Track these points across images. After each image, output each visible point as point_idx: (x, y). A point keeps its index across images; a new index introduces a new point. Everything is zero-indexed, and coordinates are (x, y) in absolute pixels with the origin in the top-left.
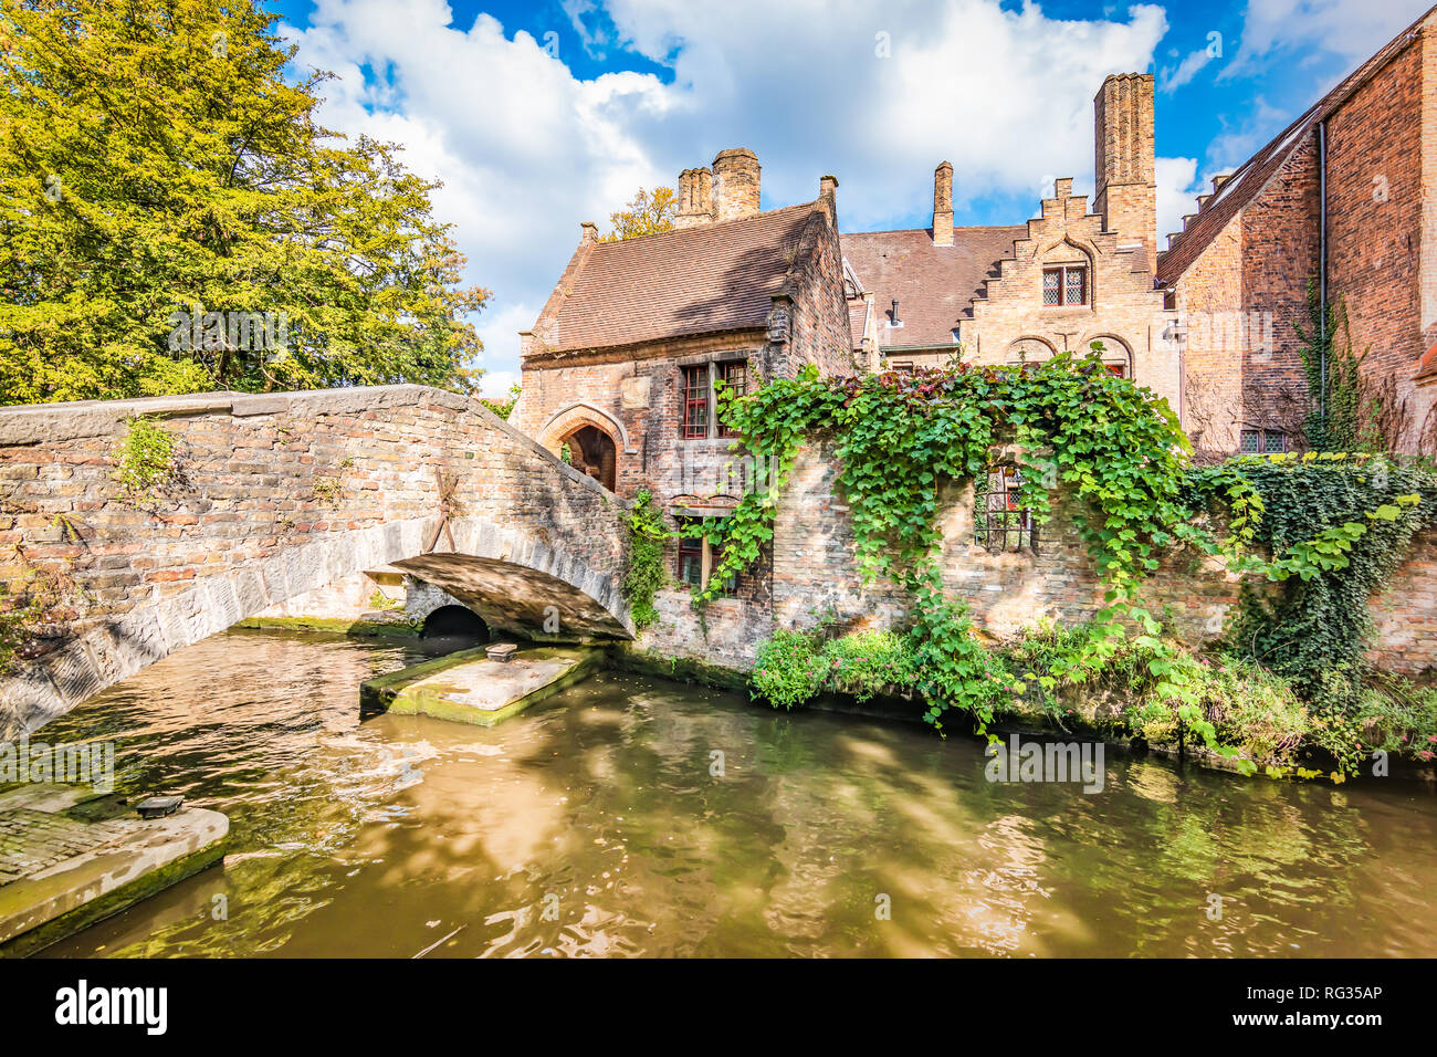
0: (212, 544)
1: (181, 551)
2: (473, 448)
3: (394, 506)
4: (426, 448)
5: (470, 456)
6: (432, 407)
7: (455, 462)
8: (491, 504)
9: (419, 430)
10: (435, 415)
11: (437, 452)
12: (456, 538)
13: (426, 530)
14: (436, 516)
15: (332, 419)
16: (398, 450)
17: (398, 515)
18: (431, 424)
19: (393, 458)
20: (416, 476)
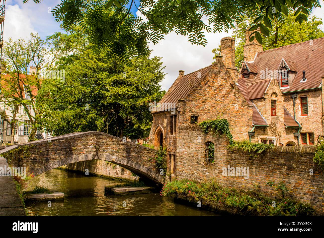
0: (57, 156)
1: (54, 157)
2: (104, 141)
3: (86, 151)
4: (93, 142)
5: (103, 142)
6: (93, 135)
7: (100, 144)
8: (109, 151)
9: (91, 139)
10: (95, 136)
11: (95, 142)
12: (100, 157)
13: (93, 156)
14: (95, 153)
15: (75, 139)
16: (87, 143)
17: (87, 153)
18: (94, 138)
19: (86, 144)
20: (91, 147)
